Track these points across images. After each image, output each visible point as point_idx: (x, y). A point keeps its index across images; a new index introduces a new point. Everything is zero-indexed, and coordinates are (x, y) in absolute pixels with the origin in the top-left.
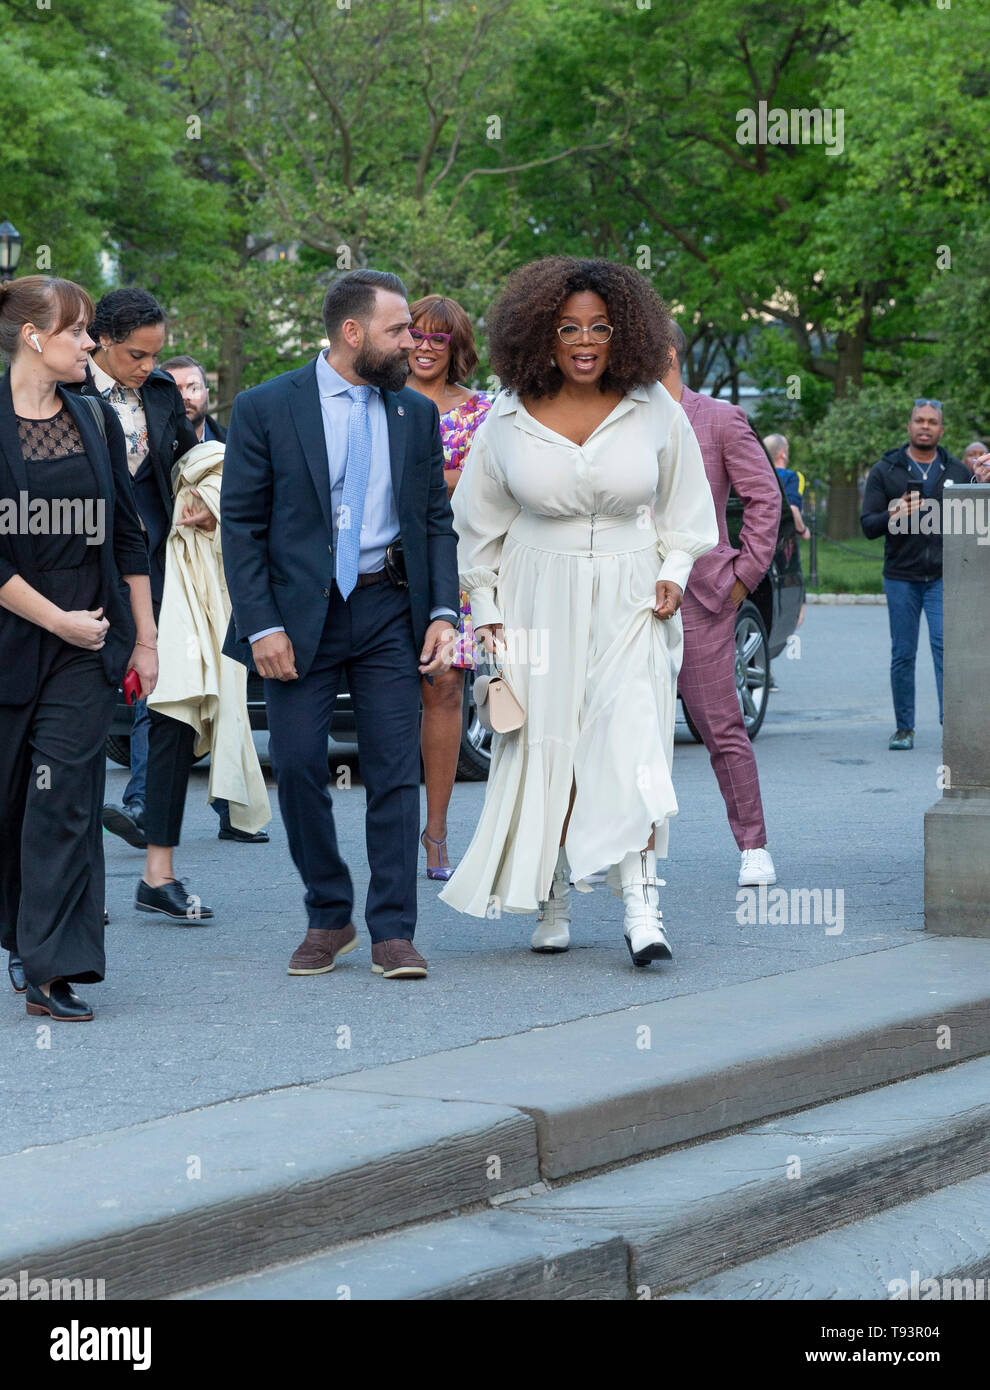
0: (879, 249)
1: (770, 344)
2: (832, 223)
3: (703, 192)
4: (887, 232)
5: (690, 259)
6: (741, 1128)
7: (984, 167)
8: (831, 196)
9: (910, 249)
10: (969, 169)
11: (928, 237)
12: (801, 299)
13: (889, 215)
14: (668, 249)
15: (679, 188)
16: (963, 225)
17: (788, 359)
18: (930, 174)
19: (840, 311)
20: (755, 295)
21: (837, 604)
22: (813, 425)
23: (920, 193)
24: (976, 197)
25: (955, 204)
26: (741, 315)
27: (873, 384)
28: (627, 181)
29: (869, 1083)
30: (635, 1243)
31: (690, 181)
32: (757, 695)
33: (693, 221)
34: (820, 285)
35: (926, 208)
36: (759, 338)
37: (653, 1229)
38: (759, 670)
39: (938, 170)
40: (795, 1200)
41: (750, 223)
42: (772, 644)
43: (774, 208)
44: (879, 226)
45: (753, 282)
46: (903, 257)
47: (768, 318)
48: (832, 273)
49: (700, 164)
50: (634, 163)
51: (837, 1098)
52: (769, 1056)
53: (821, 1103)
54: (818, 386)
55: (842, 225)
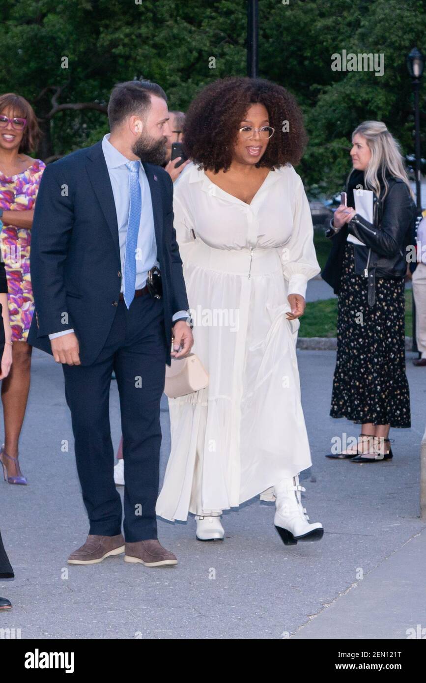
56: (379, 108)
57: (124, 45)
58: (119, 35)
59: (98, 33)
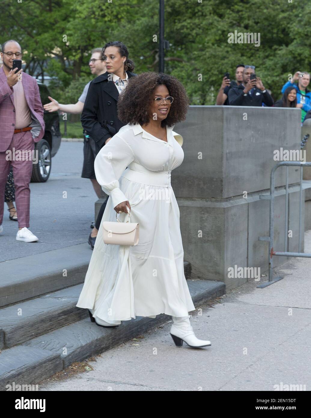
0: (86, 36)
1: (53, 64)
2: (71, 27)
3: (33, 17)
4: (88, 30)
5: (29, 37)
6: (39, 296)
7: (116, 12)
8: (71, 19)
9: (95, 36)
10: (112, 12)
11: (100, 33)
12: (62, 50)
13: (88, 26)
14: (22, 34)
15: (25, 15)
16: (110, 29)
17: (58, 68)
18: (101, 13)
19: (74, 54)
20: (49, 49)
21: (73, 141)
22: (66, 88)
23: (98, 19)
24: (114, 21)
25: (108, 23)
26: (44, 55)
27: (84, 76)
28: (10, 13)
29: (77, 283)
30: (6, 331)
31: (29, 14)
32: (48, 168)
33: (30, 26)
34: (68, 46)
35: (99, 24)
36: (50, 61)
37: (12, 327)
38: (48, 161)
39: (103, 12)
40: (55, 317)
41: (47, 26)
42: (52, 153)
43: (54, 23)
44: (85, 29)
45: (48, 45)
46: (92, 38)
47: (53, 56)
48: (72, 42)
49: (32, 9)
50: (12, 8)
51: (68, 287)
52: (47, 275)
53: (63, 288)
54: (68, 76)
55: (74, 28)
56: (306, 57)
57: (187, 29)
58: (185, 23)
59: (175, 22)
